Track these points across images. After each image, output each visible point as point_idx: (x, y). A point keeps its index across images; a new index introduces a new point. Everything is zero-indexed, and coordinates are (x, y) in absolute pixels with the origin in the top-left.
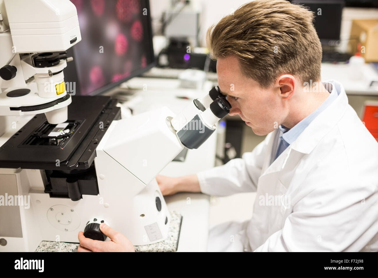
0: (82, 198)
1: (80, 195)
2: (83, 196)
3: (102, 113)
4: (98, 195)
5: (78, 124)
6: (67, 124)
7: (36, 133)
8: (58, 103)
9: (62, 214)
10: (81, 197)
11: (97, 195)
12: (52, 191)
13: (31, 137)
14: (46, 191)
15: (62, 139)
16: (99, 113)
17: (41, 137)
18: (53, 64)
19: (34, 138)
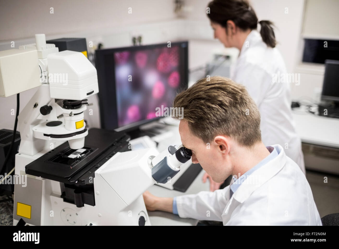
1: (82, 204)
2: (85, 205)
3: (113, 145)
5: (92, 151)
6: (84, 150)
7: (60, 153)
9: (70, 216)
10: (83, 206)
11: (94, 206)
12: (65, 197)
14: (62, 196)
16: (110, 145)
17: (63, 157)
19: (58, 157)
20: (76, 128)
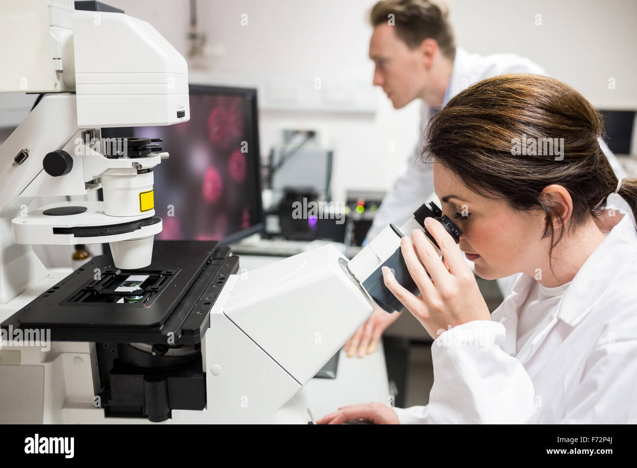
0: (171, 418)
1: (169, 411)
2: (174, 412)
4: (204, 410)
5: (168, 275)
6: (146, 277)
7: (90, 286)
8: (142, 228)
11: (202, 409)
12: (110, 403)
13: (82, 293)
15: (142, 297)
16: (203, 263)
17: (100, 293)
18: (140, 154)
19: (88, 294)
20: (140, 210)
